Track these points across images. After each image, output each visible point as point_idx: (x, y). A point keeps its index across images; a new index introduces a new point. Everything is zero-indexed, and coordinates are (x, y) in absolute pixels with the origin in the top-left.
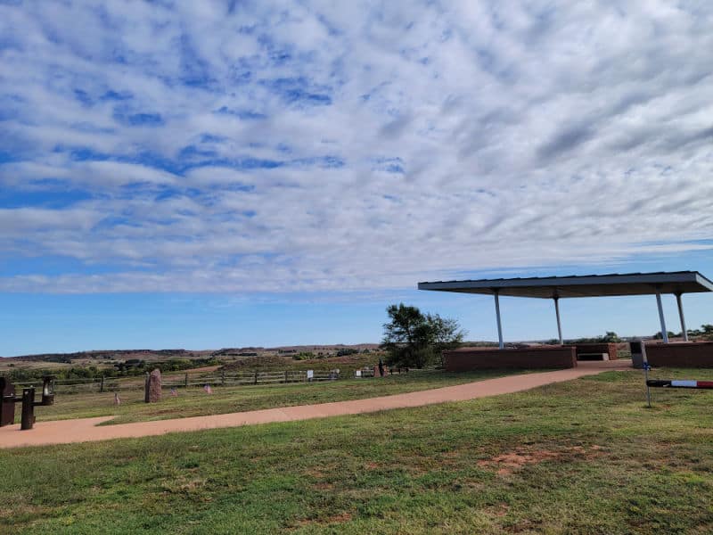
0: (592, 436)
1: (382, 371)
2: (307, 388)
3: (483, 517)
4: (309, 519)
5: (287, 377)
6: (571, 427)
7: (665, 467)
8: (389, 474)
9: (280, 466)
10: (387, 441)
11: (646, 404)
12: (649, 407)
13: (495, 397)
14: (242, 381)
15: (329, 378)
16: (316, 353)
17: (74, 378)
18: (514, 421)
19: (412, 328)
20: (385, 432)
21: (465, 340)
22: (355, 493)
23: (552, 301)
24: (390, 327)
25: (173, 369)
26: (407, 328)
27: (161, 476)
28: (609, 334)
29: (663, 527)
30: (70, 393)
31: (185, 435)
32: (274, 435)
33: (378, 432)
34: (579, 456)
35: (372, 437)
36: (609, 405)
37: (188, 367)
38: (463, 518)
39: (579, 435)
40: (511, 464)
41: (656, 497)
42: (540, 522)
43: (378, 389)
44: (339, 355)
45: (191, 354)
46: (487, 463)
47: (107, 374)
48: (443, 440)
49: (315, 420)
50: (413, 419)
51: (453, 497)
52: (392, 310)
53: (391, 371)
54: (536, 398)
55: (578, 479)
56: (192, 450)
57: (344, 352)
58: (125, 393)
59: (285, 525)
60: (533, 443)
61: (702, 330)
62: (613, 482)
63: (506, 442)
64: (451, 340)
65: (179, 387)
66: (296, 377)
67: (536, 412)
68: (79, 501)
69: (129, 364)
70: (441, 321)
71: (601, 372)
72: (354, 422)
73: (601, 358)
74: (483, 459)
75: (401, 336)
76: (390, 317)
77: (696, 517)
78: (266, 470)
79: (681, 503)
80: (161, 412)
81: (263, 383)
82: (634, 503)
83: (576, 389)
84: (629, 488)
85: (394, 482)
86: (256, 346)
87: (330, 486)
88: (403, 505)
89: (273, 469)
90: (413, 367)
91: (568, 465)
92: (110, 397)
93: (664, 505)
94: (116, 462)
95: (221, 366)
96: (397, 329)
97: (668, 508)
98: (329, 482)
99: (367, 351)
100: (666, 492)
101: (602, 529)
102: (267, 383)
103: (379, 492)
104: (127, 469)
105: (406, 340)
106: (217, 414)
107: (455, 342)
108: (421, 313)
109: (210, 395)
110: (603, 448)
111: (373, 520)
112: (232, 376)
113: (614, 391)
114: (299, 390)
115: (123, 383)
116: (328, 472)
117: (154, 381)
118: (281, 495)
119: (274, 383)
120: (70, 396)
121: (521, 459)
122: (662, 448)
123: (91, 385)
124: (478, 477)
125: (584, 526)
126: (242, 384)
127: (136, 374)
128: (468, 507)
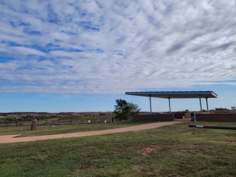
0: (174, 142)
1: (113, 121)
2: (87, 126)
3: (136, 168)
4: (80, 169)
5: (81, 122)
6: (168, 140)
7: (194, 152)
8: (108, 154)
9: (73, 152)
10: (110, 144)
11: (193, 132)
12: (194, 133)
13: (147, 130)
14: (66, 123)
15: (96, 123)
16: (92, 114)
17: (8, 121)
18: (151, 137)
19: (123, 107)
20: (110, 141)
21: (141, 111)
22: (96, 160)
23: (168, 99)
24: (116, 106)
25: (43, 119)
26: (122, 107)
27: (32, 155)
28: (186, 110)
29: (190, 171)
30: (6, 126)
31: (43, 141)
32: (73, 141)
33: (107, 141)
34: (169, 148)
35: (105, 142)
36: (182, 133)
37: (48, 118)
38: (129, 168)
39: (170, 142)
40: (148, 151)
41: (189, 162)
42: (153, 169)
43: (110, 127)
44: (100, 115)
45: (50, 114)
46: (140, 151)
47: (19, 120)
48: (128, 143)
49: (87, 136)
50: (119, 137)
51: (127, 161)
52: (117, 101)
53: (116, 121)
54: (159, 130)
55: (167, 156)
56: (45, 146)
57: (101, 114)
58: (25, 127)
59: (72, 170)
60: (155, 144)
61: (215, 109)
62: (177, 157)
63: (147, 144)
64: (136, 111)
65: (44, 125)
66: (84, 122)
67: (158, 135)
68: (3, 163)
69: (27, 117)
70: (133, 105)
71: (182, 122)
72: (100, 137)
73: (182, 118)
74: (139, 149)
75: (120, 110)
76: (117, 103)
77: (200, 168)
78: (69, 153)
79: (196, 163)
80: (36, 133)
81: (73, 124)
82: (182, 163)
83: (172, 127)
84: (182, 159)
85: (110, 157)
86: (72, 112)
87: (89, 158)
88: (111, 164)
89: (71, 152)
90: (123, 120)
91: (165, 151)
92: (18, 128)
93: (191, 164)
94: (18, 150)
95: (59, 118)
96: (119, 107)
97: (192, 165)
98: (89, 157)
99: (109, 114)
100: (193, 160)
101: (171, 171)
102: (75, 124)
103: (104, 160)
104: (21, 152)
105: (121, 111)
106: (55, 134)
107: (137, 112)
108: (127, 102)
109: (54, 128)
110: (177, 146)
111: (101, 169)
112: (63, 122)
113: (184, 128)
114: (84, 127)
115: (25, 123)
116: (89, 154)
117: (34, 123)
118: (72, 161)
119: (77, 124)
120: (5, 127)
121: (151, 149)
122: (194, 146)
123: (13, 124)
124: (136, 155)
125: (166, 170)
126: (66, 124)
127: (30, 120)
128: (132, 165)
